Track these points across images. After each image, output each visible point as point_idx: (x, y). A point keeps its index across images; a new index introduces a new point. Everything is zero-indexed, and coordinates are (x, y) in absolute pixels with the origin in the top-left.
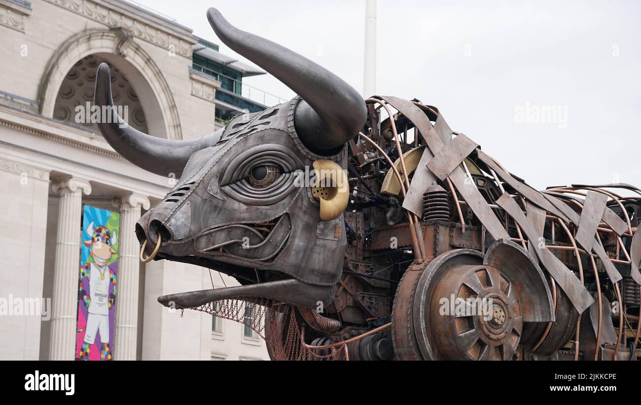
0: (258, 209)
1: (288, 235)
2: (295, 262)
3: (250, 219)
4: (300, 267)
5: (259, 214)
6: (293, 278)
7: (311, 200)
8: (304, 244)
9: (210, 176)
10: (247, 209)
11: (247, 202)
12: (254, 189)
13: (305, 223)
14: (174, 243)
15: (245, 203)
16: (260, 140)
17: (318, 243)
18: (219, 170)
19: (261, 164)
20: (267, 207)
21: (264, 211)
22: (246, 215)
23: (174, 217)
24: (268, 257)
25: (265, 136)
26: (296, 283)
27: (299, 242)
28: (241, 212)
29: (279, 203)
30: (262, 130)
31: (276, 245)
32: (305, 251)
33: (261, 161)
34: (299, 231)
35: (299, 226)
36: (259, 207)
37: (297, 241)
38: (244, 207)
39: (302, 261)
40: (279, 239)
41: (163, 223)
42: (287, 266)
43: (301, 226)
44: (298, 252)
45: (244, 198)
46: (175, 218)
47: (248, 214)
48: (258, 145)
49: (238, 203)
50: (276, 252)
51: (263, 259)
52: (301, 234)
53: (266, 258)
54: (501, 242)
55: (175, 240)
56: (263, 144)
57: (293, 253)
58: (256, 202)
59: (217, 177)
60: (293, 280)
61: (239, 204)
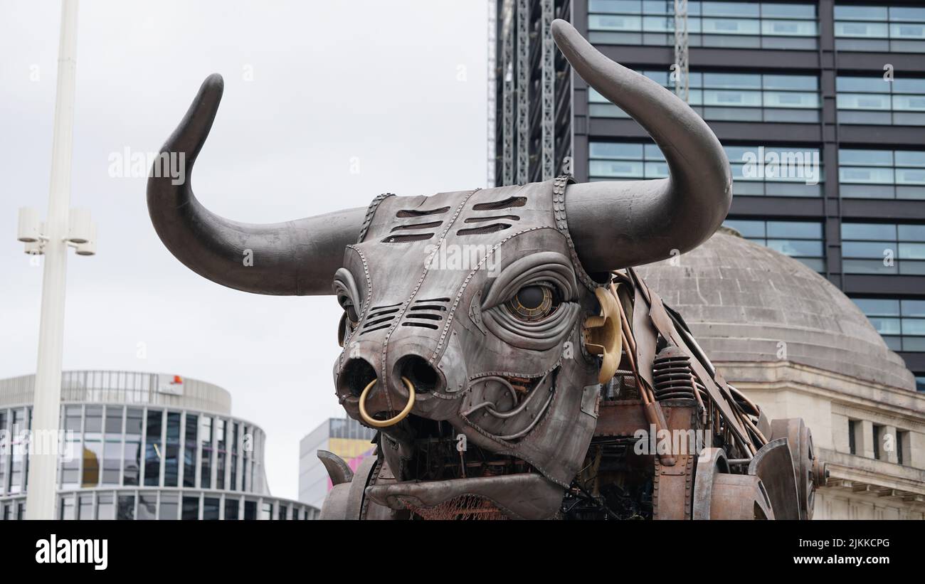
0: (528, 355)
1: (548, 402)
2: (548, 446)
3: (515, 370)
4: (553, 454)
5: (529, 363)
6: (535, 471)
7: (583, 349)
8: (565, 419)
9: (470, 292)
10: (512, 353)
11: (514, 341)
12: (521, 322)
13: (570, 385)
14: (444, 397)
15: (510, 344)
16: (538, 244)
17: (580, 419)
18: (482, 284)
19: (538, 284)
20: (540, 353)
21: (536, 359)
22: (510, 363)
23: (446, 353)
24: (516, 435)
25: (545, 238)
26: (538, 480)
27: (559, 416)
28: (503, 358)
29: (554, 348)
30: (537, 229)
31: (532, 416)
32: (565, 430)
33: (540, 278)
34: (562, 396)
35: (562, 390)
36: (530, 352)
37: (556, 414)
38: (508, 350)
39: (558, 445)
40: (536, 407)
41: (431, 361)
42: (534, 451)
43: (565, 389)
44: (555, 431)
45: (509, 335)
46: (447, 356)
47: (512, 362)
48: (536, 251)
49: (499, 341)
50: (529, 428)
51: (508, 437)
52: (563, 402)
53: (513, 436)
54: (784, 444)
55: (446, 393)
56: (542, 251)
57: (549, 431)
58: (528, 343)
59: (479, 295)
60: (533, 476)
61: (501, 344)
